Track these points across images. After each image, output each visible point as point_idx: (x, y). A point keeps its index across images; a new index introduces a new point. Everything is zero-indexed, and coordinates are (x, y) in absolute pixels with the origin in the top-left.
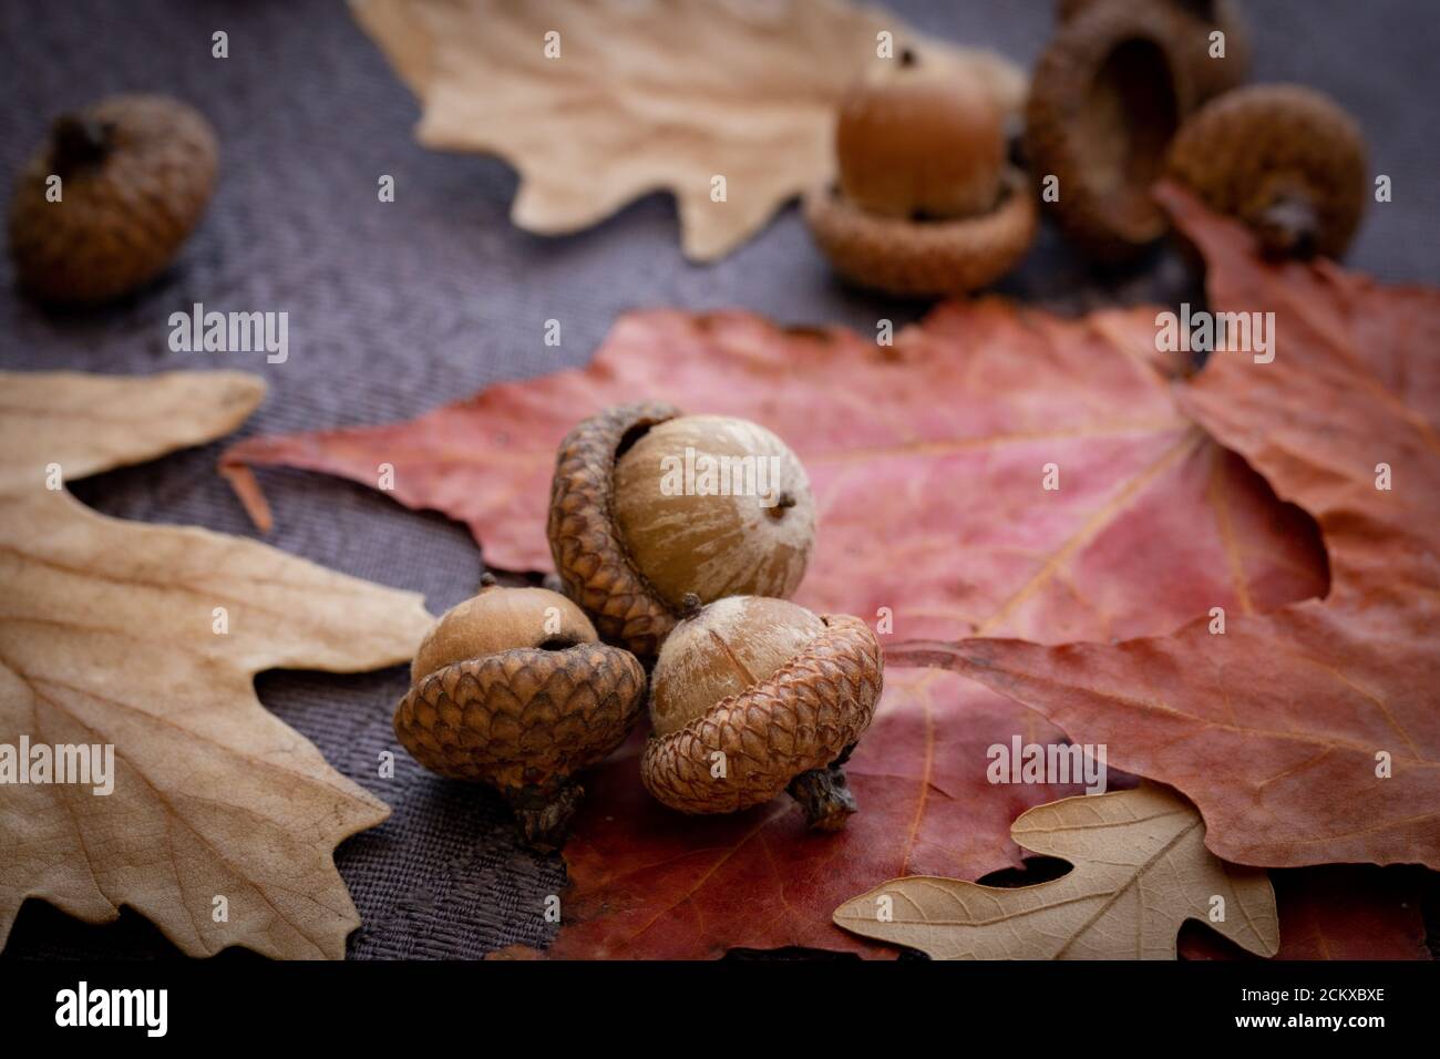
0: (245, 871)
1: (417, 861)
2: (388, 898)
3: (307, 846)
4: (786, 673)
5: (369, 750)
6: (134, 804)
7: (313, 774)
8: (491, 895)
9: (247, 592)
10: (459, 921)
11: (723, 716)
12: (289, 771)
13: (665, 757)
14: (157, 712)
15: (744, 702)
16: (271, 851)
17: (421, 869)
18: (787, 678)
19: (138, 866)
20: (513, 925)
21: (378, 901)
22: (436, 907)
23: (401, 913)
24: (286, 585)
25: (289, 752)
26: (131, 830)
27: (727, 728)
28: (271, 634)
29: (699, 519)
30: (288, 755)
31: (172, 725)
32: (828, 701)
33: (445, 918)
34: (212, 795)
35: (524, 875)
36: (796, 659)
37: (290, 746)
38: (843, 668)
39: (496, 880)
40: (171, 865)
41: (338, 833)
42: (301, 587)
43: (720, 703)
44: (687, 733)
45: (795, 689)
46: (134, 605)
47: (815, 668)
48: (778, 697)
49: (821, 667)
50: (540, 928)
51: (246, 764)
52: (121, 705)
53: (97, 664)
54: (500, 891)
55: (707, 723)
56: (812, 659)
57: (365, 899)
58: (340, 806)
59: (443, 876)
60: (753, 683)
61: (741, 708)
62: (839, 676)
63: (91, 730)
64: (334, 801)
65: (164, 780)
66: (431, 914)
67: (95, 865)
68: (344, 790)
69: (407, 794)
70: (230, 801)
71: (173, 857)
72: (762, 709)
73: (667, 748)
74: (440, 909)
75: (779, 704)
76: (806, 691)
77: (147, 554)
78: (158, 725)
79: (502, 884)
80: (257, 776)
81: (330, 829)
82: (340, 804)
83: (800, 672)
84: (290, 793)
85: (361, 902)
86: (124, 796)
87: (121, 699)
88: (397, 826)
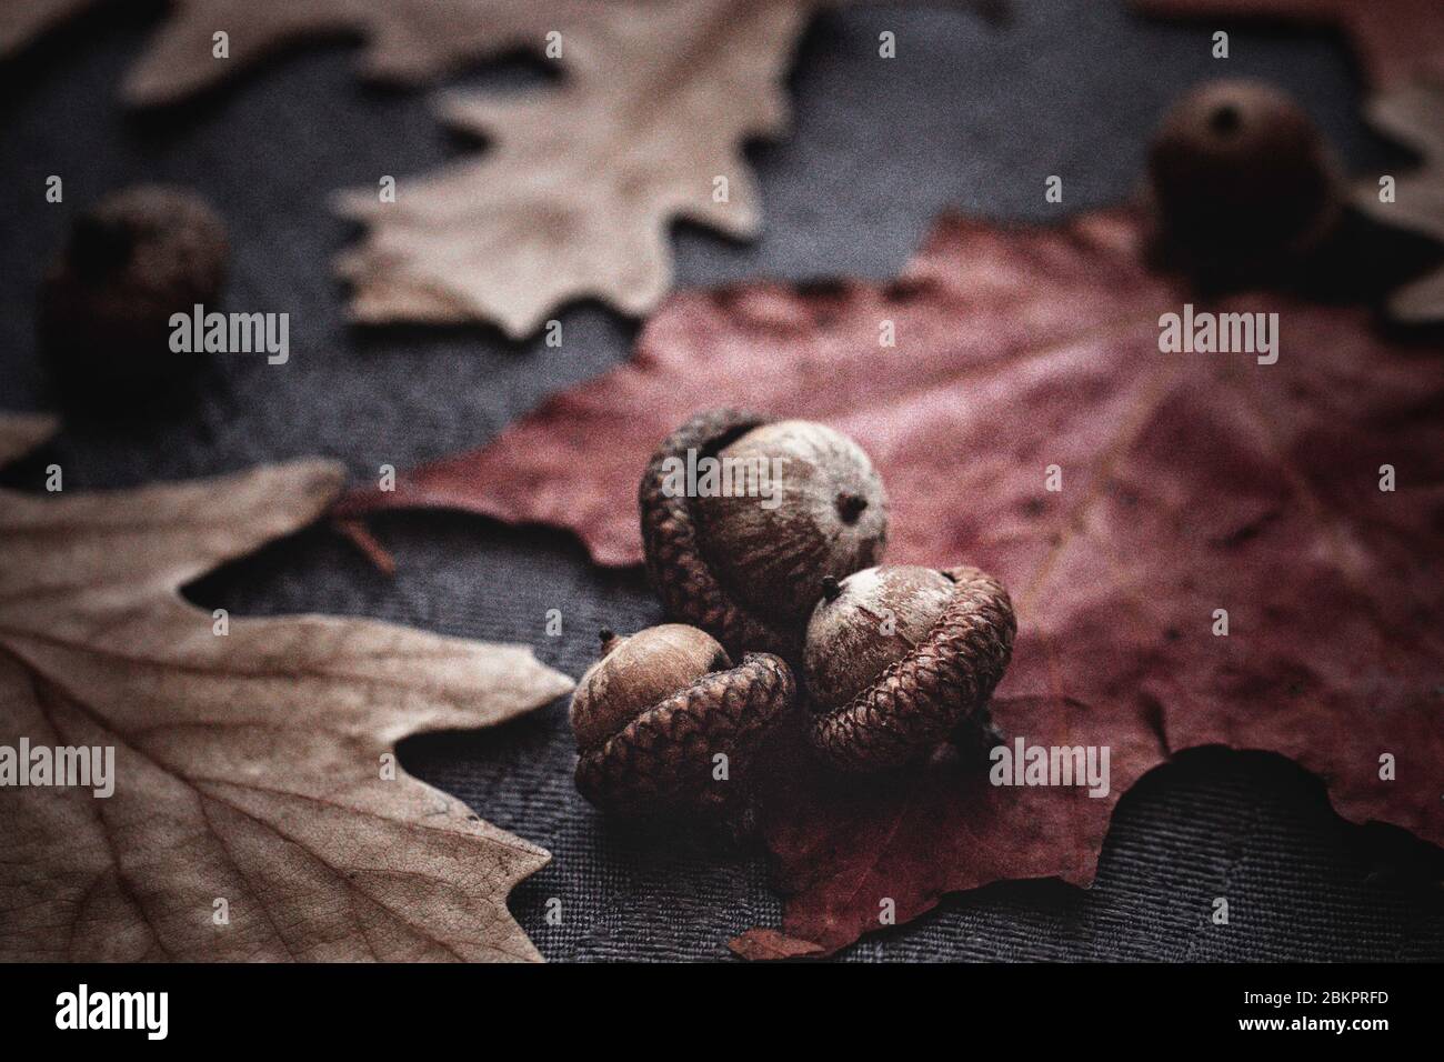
0: (431, 932)
1: (584, 899)
2: (567, 938)
3: (482, 900)
4: (939, 632)
5: (508, 802)
6: (315, 884)
7: (471, 831)
8: (661, 921)
9: (369, 669)
10: (639, 949)
11: (893, 682)
12: (449, 831)
13: (841, 729)
14: (315, 794)
15: (910, 667)
16: (450, 910)
17: (589, 907)
18: (942, 637)
19: (329, 942)
20: (688, 946)
21: (558, 942)
22: (613, 940)
23: (583, 949)
24: (405, 656)
25: (444, 813)
26: (318, 910)
27: (901, 693)
28: (402, 705)
29: (786, 547)
30: (444, 816)
31: (332, 805)
32: (983, 650)
33: (625, 948)
34: (383, 864)
35: (683, 897)
36: (944, 617)
37: (443, 807)
38: (988, 618)
39: (660, 906)
40: (362, 937)
41: (505, 883)
42: (419, 655)
43: (886, 672)
44: (859, 704)
45: (952, 645)
46: (270, 695)
47: (965, 623)
48: (940, 656)
49: (969, 620)
50: (714, 944)
51: (409, 831)
52: (280, 793)
53: (249, 757)
54: (667, 915)
55: (878, 692)
56: (958, 615)
57: (547, 942)
58: (504, 858)
59: (612, 909)
60: (913, 648)
61: (909, 673)
62: (987, 626)
63: (260, 821)
64: (497, 854)
65: (337, 858)
66: (611, 947)
67: (292, 947)
68: (504, 842)
69: (555, 837)
70: (400, 868)
71: (362, 930)
72: (928, 670)
73: (842, 720)
74: (618, 940)
75: (943, 662)
76: (962, 646)
77: (270, 646)
78: (319, 806)
79: (667, 909)
80: (422, 841)
81: (499, 880)
82: (503, 856)
83: (954, 629)
84: (454, 852)
85: (543, 944)
86: (304, 878)
87: (280, 787)
88: (555, 870)
